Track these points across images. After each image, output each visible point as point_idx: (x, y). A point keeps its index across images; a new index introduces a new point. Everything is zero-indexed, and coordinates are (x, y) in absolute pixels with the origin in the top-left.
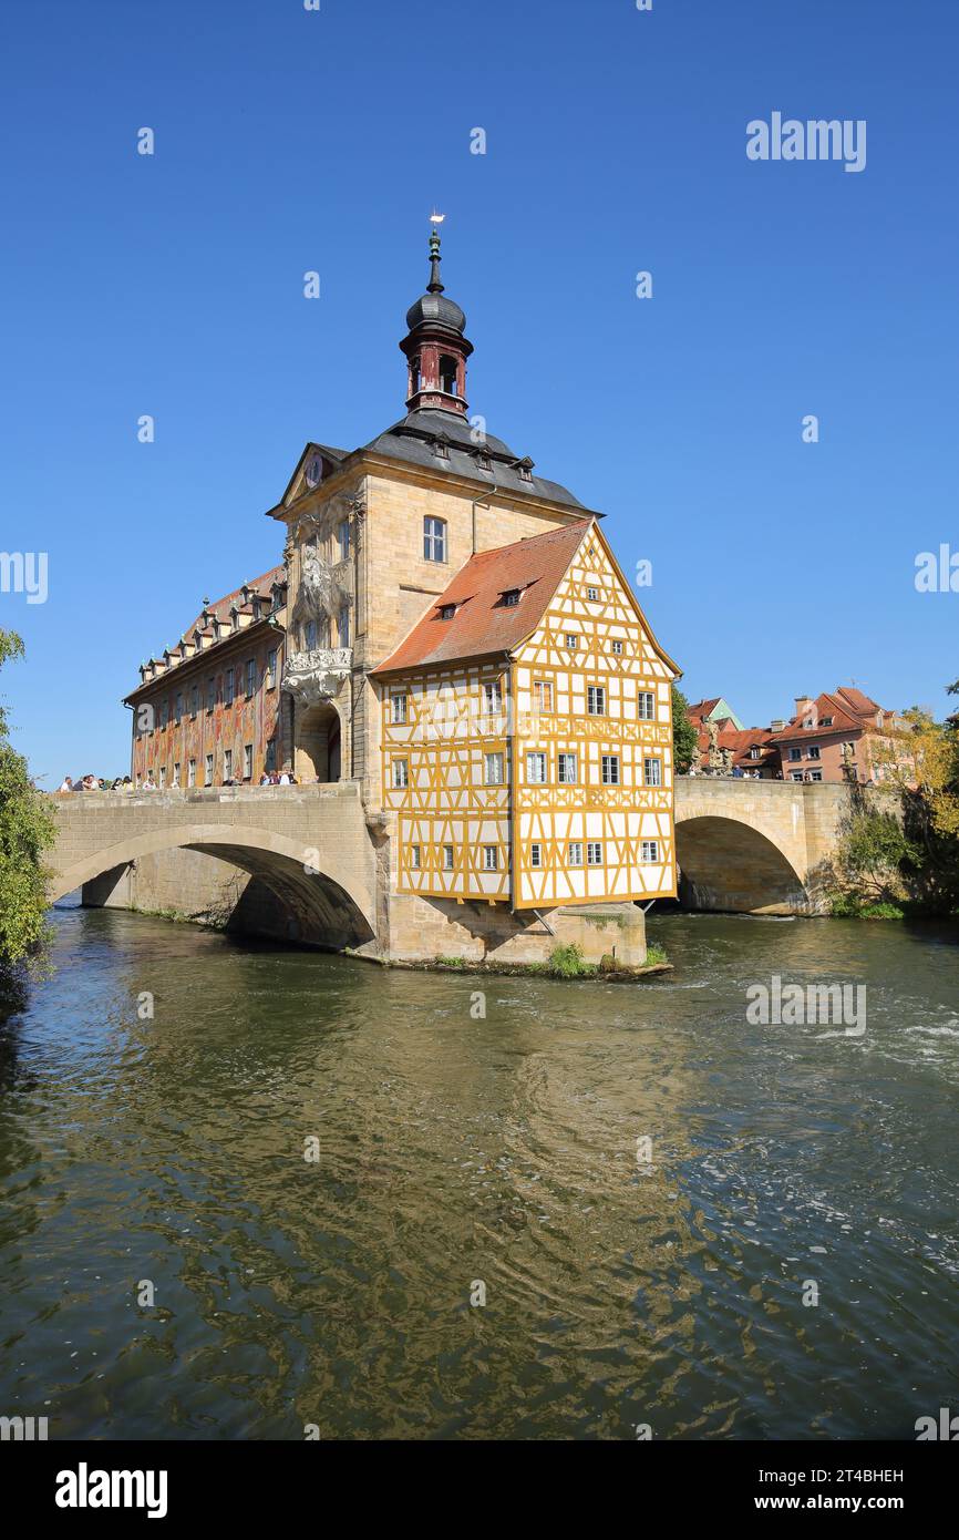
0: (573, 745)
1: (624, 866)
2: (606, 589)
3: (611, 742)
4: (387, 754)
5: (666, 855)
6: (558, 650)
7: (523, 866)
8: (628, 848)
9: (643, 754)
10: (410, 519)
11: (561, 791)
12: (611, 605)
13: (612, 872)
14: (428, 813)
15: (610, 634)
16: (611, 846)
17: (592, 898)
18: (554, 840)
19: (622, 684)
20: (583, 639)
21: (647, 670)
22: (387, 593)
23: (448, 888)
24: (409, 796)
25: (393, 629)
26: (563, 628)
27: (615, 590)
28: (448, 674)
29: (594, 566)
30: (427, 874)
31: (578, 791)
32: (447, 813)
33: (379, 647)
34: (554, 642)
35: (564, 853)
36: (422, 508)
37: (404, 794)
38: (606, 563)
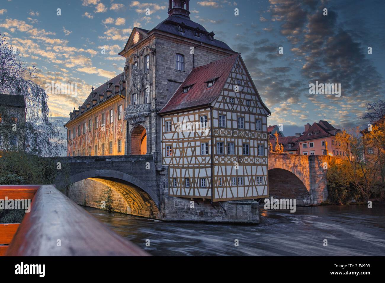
0: (233, 140)
1: (251, 186)
2: (244, 80)
3: (246, 139)
4: (164, 144)
5: (265, 182)
6: (227, 103)
7: (215, 186)
8: (252, 179)
9: (257, 143)
10: (171, 55)
11: (229, 157)
12: (246, 87)
13: (246, 188)
14: (179, 166)
15: (246, 98)
16: (246, 178)
17: (240, 198)
18: (226, 176)
19: (250, 117)
20: (236, 99)
21: (259, 112)
22: (163, 83)
23: (187, 194)
24: (172, 159)
25: (165, 96)
26: (229, 95)
27: (247, 81)
28: (187, 113)
29: (239, 72)
30: (179, 189)
31: (235, 157)
32: (187, 166)
33: (161, 103)
34: (226, 100)
35: (230, 181)
36: (175, 51)
37: (170, 159)
38: (244, 71)
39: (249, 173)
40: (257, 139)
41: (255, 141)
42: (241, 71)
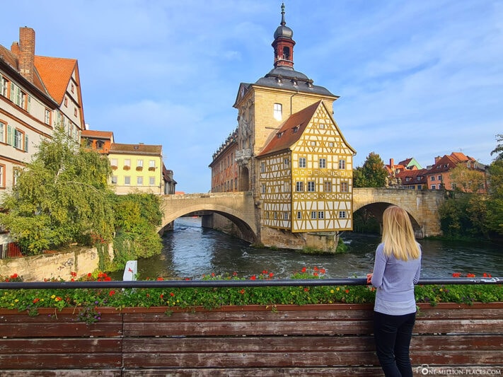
1: (332, 219)
2: (327, 124)
3: (328, 177)
4: (261, 182)
5: (349, 216)
6: (308, 147)
7: (295, 219)
8: (334, 213)
9: (341, 181)
10: (269, 105)
11: (309, 194)
12: (329, 130)
13: (327, 221)
14: (271, 201)
15: (328, 140)
16: (327, 213)
17: (319, 230)
18: (306, 210)
19: (332, 158)
20: (317, 142)
21: (343, 152)
22: (261, 130)
23: (275, 225)
25: (263, 142)
26: (310, 139)
27: (331, 125)
28: (275, 156)
29: (322, 117)
30: (270, 221)
31: (315, 194)
32: (275, 201)
33: (259, 148)
34: (306, 144)
35: (309, 215)
36: (273, 101)
37: (265, 195)
38: (327, 115)
39: (331, 208)
40: (340, 177)
41: (338, 179)
42: (324, 115)
